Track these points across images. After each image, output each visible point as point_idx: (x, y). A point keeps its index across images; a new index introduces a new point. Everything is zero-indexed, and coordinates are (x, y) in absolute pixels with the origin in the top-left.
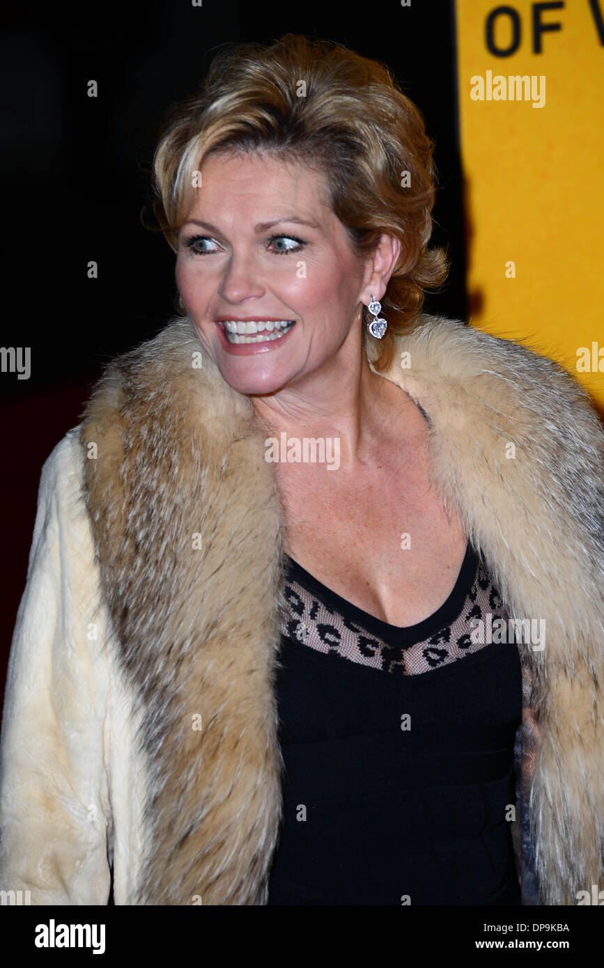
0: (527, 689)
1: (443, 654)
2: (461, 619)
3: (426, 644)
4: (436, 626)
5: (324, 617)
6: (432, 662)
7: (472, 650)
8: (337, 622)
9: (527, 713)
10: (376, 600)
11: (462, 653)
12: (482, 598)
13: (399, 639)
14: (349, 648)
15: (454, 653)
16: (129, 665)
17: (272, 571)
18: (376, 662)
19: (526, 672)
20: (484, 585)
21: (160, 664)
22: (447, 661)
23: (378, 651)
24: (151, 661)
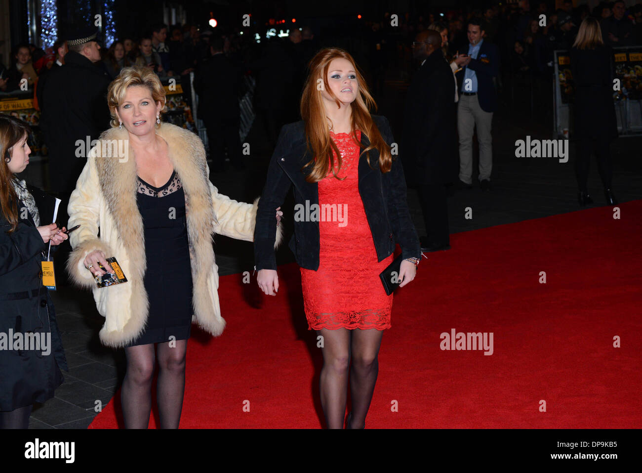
0: (186, 200)
1: (167, 193)
2: (171, 185)
3: (163, 191)
4: (165, 187)
5: (142, 186)
6: (164, 195)
7: (173, 192)
8: (145, 187)
9: (186, 204)
10: (154, 183)
11: (170, 193)
12: (175, 181)
13: (157, 190)
14: (147, 192)
15: (169, 193)
16: (105, 196)
17: (134, 179)
18: (152, 195)
19: (186, 196)
20: (176, 179)
21: (113, 196)
22: (167, 194)
23: (153, 193)
24: (111, 196)
